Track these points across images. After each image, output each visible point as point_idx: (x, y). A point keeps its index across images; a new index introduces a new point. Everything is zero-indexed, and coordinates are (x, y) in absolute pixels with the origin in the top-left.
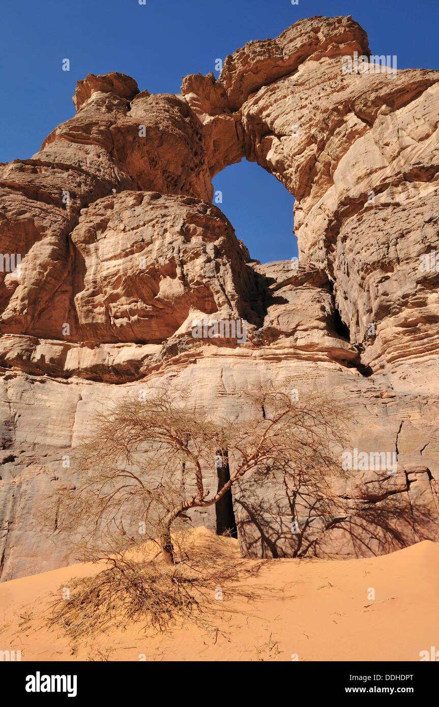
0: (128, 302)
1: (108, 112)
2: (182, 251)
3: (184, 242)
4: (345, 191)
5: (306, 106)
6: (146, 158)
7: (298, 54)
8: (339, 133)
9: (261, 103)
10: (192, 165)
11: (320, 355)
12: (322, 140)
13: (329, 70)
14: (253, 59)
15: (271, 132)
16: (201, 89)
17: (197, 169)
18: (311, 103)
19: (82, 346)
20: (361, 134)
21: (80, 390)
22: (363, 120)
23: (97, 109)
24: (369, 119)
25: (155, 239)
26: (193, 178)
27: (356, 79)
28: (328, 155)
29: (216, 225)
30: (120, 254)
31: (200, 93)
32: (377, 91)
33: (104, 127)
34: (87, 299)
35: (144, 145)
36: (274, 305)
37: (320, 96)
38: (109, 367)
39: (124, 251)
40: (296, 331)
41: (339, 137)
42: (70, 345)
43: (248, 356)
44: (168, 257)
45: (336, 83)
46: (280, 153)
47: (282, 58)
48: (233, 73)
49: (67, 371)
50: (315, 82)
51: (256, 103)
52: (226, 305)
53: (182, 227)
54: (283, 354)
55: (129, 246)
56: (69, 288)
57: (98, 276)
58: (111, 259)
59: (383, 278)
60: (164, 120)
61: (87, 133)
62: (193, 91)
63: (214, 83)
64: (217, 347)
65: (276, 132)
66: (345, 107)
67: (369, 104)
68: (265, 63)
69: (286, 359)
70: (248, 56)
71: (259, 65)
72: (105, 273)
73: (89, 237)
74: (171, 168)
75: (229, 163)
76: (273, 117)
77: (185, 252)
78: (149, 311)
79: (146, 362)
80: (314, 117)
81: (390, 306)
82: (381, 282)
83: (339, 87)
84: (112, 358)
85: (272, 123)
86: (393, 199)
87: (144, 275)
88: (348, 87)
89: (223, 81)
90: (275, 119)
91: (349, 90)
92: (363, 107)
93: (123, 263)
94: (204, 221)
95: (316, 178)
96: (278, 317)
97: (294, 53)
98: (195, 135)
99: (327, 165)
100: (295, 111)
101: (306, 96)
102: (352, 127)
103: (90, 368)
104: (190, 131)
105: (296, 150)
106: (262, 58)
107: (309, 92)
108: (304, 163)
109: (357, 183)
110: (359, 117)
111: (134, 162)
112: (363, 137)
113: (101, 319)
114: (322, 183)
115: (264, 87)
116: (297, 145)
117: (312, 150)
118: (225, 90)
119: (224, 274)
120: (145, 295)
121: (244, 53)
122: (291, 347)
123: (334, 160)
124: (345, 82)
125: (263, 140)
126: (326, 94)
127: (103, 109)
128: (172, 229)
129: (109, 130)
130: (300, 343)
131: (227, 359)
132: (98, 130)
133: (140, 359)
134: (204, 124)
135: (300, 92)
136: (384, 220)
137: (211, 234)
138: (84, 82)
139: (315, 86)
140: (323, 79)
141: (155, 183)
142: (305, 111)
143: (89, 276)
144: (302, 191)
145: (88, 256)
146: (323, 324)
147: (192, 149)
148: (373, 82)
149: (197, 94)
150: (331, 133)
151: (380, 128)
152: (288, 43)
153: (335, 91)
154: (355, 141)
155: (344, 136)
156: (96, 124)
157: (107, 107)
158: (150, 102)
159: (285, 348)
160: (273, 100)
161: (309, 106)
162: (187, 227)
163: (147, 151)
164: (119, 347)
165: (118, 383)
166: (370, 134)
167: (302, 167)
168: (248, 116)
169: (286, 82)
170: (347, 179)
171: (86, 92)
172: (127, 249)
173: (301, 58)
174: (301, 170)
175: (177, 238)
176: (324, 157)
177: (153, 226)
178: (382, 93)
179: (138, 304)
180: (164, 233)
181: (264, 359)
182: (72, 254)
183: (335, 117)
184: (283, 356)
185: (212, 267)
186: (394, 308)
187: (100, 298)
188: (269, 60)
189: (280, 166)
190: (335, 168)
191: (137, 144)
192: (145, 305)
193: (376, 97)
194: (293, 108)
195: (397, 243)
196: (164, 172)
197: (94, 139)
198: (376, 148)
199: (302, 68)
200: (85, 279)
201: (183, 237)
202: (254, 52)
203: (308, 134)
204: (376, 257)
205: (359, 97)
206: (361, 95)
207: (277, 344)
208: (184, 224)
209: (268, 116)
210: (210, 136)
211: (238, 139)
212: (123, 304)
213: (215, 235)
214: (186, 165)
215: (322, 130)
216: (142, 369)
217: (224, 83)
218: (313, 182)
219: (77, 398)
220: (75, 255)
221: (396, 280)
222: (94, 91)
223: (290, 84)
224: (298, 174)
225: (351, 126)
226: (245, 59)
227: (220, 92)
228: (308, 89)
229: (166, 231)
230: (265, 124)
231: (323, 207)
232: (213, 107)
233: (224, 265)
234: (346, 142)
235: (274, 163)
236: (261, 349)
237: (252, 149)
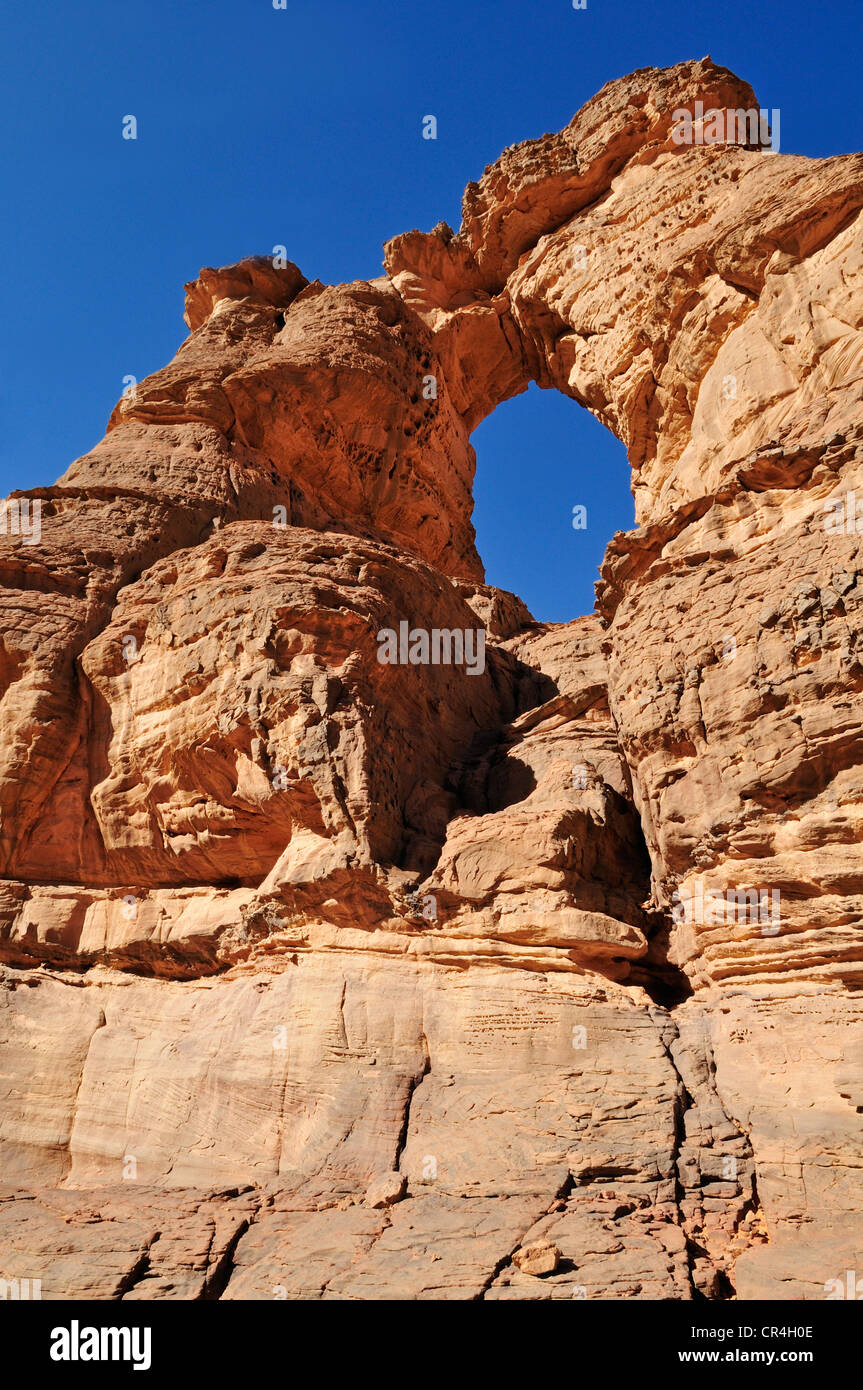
0: (189, 801)
1: (232, 344)
2: (264, 698)
3: (273, 674)
4: (713, 453)
5: (629, 266)
6: (304, 429)
7: (608, 156)
8: (692, 323)
9: (541, 272)
10: (407, 423)
11: (555, 956)
12: (661, 340)
13: (675, 181)
14: (516, 184)
15: (568, 329)
16: (421, 261)
17: (422, 427)
18: (639, 260)
19: (113, 897)
20: (738, 319)
21: (104, 1001)
22: (740, 289)
23: (210, 341)
24: (751, 286)
25: (222, 667)
26: (413, 450)
27: (729, 194)
28: (678, 370)
29: (345, 624)
30: (166, 698)
31: (421, 267)
32: (757, 221)
33: (209, 384)
34: (113, 796)
35: (298, 402)
36: (460, 819)
37: (658, 240)
38: (161, 946)
39: (171, 691)
40: (496, 894)
41: (695, 331)
42: (89, 896)
43: (400, 952)
44: (237, 713)
45: (689, 207)
46: (592, 371)
47: (575, 172)
48: (483, 218)
49: (84, 954)
50: (647, 212)
51: (531, 272)
52: (346, 830)
53: (268, 639)
54: (471, 953)
55: (179, 682)
56: (82, 773)
57: (130, 750)
58: (150, 709)
59: (668, 774)
60: (341, 343)
61: (177, 401)
62: (407, 267)
63: (447, 243)
64: (335, 928)
65: (577, 329)
66: (698, 264)
67: (744, 253)
68: (542, 186)
69: (476, 963)
70: (507, 179)
71: (529, 193)
72: (140, 742)
73: (113, 662)
74: (365, 437)
75: (504, 397)
76: (567, 299)
77: (271, 699)
78: (228, 821)
79: (223, 940)
80: (646, 290)
81: (690, 847)
82: (664, 784)
83: (695, 216)
84: (167, 924)
85: (567, 310)
86: (721, 536)
87: (202, 749)
88: (714, 212)
89: (465, 237)
90: (571, 303)
91: (714, 220)
92: (733, 261)
93: (172, 719)
94: (315, 619)
95: (662, 421)
96: (456, 858)
97: (599, 157)
98: (413, 360)
99: (680, 390)
100: (608, 280)
101: (630, 244)
102: (717, 307)
103: (125, 948)
104: (402, 353)
105: (615, 366)
106: (534, 178)
107: (635, 235)
108: (633, 391)
109: (735, 433)
110: (729, 283)
111: (280, 440)
112: (742, 326)
113: (143, 838)
114: (676, 430)
115: (543, 238)
116: (616, 354)
117: (646, 362)
118: (472, 254)
119: (347, 751)
120: (217, 787)
121: (500, 173)
122: (485, 937)
123: (692, 380)
124: (706, 205)
125: (557, 345)
126: (668, 235)
127: (223, 339)
128: (251, 642)
129: (220, 387)
130: (507, 925)
131: (357, 957)
132: (198, 392)
133: (211, 933)
134: (435, 329)
135: (616, 237)
136: (682, 609)
137: (335, 645)
138: (198, 285)
139: (647, 219)
140: (661, 201)
141: (333, 473)
142: (628, 278)
143: (116, 749)
144: (639, 448)
145: (115, 700)
146: (556, 877)
147: (405, 391)
148: (757, 199)
149: (416, 272)
150: (677, 324)
151: (771, 306)
152: (586, 137)
153: (689, 225)
154: (728, 335)
155: (703, 329)
156: (194, 379)
157: (229, 333)
158: (319, 306)
159: (473, 937)
160: (564, 262)
161: (637, 266)
162: (281, 637)
163: (307, 415)
164: (184, 897)
165: (182, 980)
166: (756, 319)
167: (631, 401)
168: (520, 301)
169: (588, 220)
170: (715, 425)
171: (204, 303)
172: (176, 688)
173: (615, 162)
174: (628, 406)
175: (259, 664)
176: (670, 375)
177: (220, 637)
178: (768, 226)
179: (208, 805)
180: (237, 653)
181: (431, 960)
182: (86, 697)
183: (680, 289)
184: (470, 958)
185: (318, 736)
186: (701, 853)
187: (137, 794)
188: (549, 180)
189: (596, 396)
190: (695, 397)
191: (283, 405)
192: (220, 808)
193: (757, 238)
194: (604, 276)
195: (701, 680)
196: (350, 448)
197: (193, 411)
198: (770, 349)
199: (618, 185)
200: (110, 753)
201: (271, 661)
202: (518, 169)
203: (636, 328)
204: (649, 720)
205: (721, 242)
206: (725, 237)
207: (457, 926)
208: (273, 631)
209: (558, 296)
210: (450, 353)
211: (511, 348)
212: (180, 807)
213: (344, 647)
214: (395, 427)
215: (658, 319)
216: (220, 954)
217: (469, 239)
218: (656, 429)
219: (95, 1022)
220: (93, 700)
221: (698, 782)
222: (218, 300)
223: (596, 224)
224: (624, 415)
225: (714, 304)
226: (500, 187)
227: (461, 259)
228: (633, 229)
229: (240, 648)
230: (555, 313)
231: (677, 485)
232: (452, 292)
233: (350, 725)
234: (709, 340)
235: (583, 392)
236: (425, 935)
237: (541, 365)
